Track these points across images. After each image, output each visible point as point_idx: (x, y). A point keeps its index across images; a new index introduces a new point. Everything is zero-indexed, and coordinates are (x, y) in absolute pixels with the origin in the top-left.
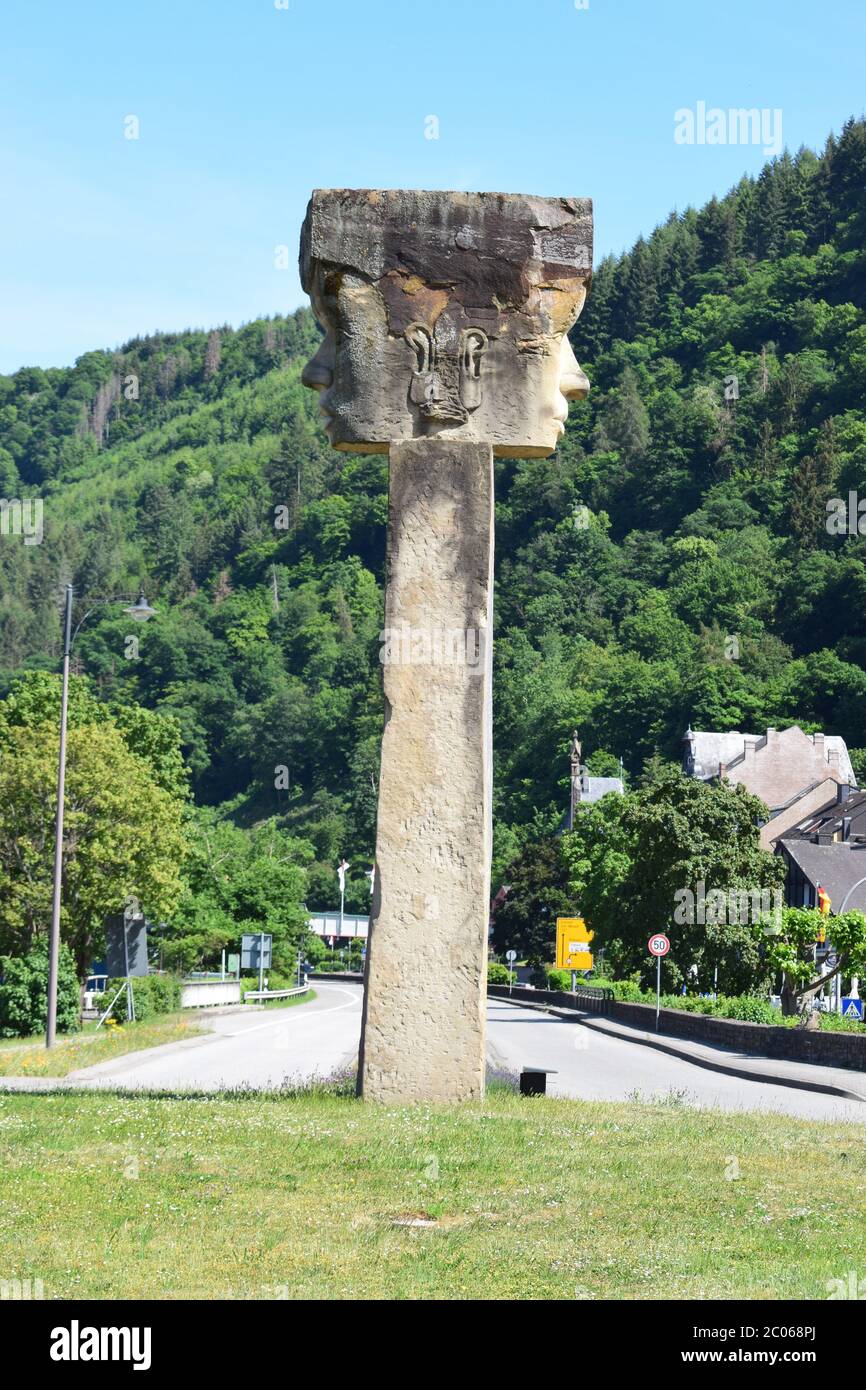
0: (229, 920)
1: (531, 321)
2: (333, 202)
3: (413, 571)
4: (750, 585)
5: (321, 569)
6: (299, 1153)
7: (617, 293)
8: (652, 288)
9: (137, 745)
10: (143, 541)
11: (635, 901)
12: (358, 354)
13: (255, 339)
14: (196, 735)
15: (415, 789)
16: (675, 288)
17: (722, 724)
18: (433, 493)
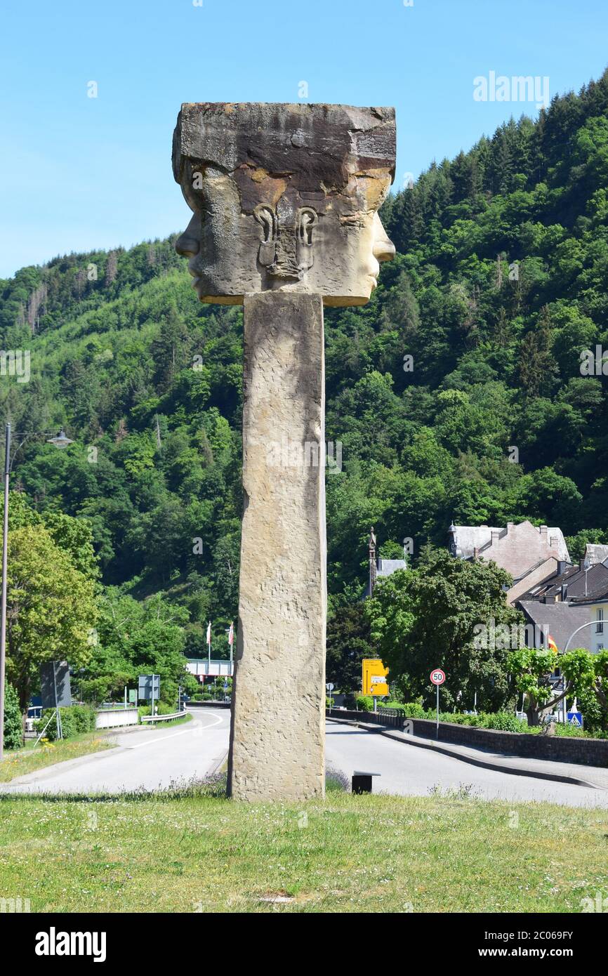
0: (129, 665)
1: (350, 201)
2: (198, 113)
3: (263, 393)
4: (493, 423)
5: (190, 417)
6: (184, 844)
7: (395, 220)
8: (420, 216)
9: (61, 541)
10: (64, 399)
11: (419, 646)
12: (219, 228)
13: (140, 256)
14: (104, 535)
15: (268, 560)
16: (436, 216)
17: (474, 521)
18: (278, 332)
